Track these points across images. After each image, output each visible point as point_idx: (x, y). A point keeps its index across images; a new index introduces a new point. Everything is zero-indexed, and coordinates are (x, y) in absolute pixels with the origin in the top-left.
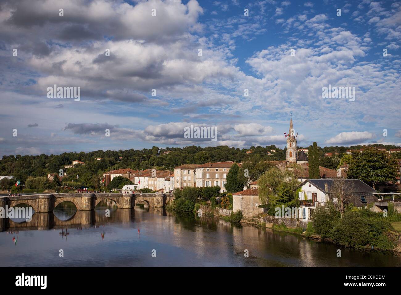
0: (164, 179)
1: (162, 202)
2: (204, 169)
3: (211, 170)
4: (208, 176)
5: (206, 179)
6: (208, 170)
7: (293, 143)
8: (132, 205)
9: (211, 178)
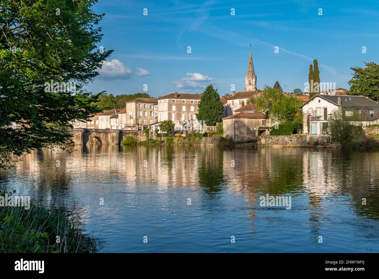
0: (109, 116)
1: (118, 139)
2: (169, 99)
3: (177, 102)
4: (174, 108)
5: (171, 111)
6: (174, 101)
7: (252, 80)
8: (83, 142)
9: (177, 111)
